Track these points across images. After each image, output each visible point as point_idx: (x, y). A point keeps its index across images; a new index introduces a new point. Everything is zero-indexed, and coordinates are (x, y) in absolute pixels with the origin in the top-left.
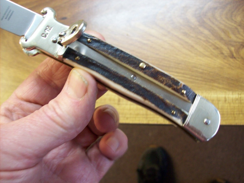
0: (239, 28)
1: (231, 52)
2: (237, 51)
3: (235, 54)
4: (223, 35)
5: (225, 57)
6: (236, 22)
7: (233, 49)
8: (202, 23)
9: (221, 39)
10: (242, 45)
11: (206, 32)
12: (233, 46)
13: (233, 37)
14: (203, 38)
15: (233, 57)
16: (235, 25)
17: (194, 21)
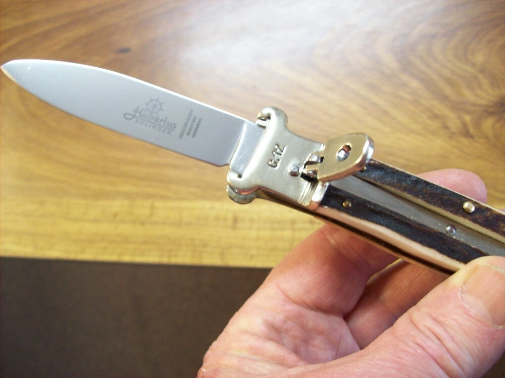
0: (480, 76)
1: (464, 125)
2: (477, 123)
3: (472, 130)
4: (448, 90)
5: (452, 136)
6: (473, 65)
7: (468, 118)
8: (407, 66)
9: (444, 98)
10: (485, 111)
11: (415, 84)
12: (468, 112)
13: (469, 95)
14: (408, 97)
15: (467, 134)
16: (473, 71)
17: (390, 61)
